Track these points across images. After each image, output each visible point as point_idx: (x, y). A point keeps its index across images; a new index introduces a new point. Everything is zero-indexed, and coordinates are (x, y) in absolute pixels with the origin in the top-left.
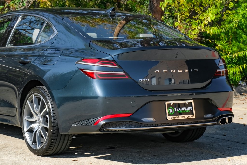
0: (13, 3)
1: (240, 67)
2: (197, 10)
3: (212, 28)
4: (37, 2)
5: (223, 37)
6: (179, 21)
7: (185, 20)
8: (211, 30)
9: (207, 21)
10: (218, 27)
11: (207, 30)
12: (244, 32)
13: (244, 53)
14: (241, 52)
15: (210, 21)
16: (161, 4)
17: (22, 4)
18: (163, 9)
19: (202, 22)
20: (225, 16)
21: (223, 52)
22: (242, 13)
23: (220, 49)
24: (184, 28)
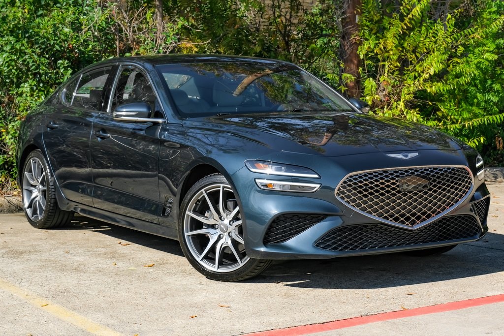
0: (143, 49)
1: (475, 140)
2: (411, 58)
3: (434, 84)
4: (177, 47)
5: (446, 98)
6: (386, 74)
7: (392, 74)
8: (434, 87)
9: (427, 73)
10: (443, 83)
11: (427, 87)
12: (478, 89)
13: (481, 120)
14: (478, 119)
15: (432, 74)
16: (359, 50)
17: (157, 51)
18: (362, 57)
19: (420, 76)
20: (451, 66)
21: (448, 120)
22: (476, 62)
23: (443, 115)
24: (392, 85)
